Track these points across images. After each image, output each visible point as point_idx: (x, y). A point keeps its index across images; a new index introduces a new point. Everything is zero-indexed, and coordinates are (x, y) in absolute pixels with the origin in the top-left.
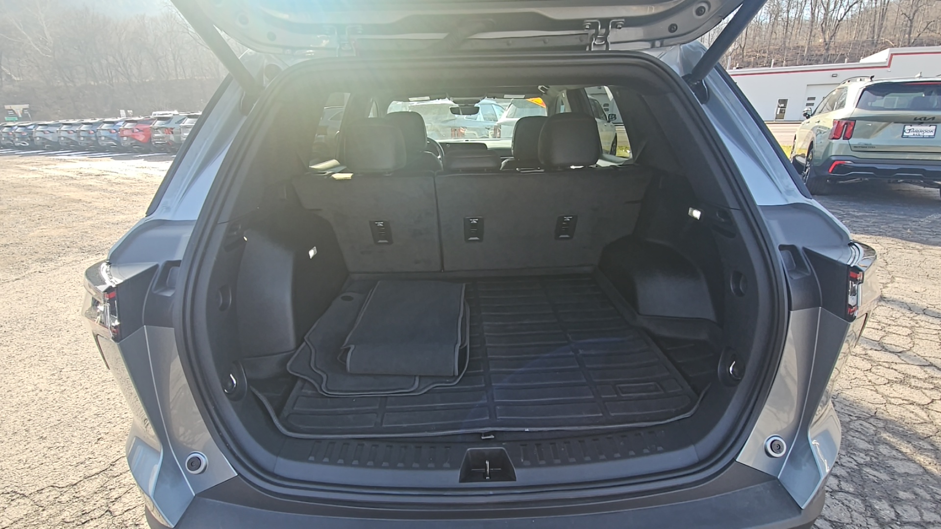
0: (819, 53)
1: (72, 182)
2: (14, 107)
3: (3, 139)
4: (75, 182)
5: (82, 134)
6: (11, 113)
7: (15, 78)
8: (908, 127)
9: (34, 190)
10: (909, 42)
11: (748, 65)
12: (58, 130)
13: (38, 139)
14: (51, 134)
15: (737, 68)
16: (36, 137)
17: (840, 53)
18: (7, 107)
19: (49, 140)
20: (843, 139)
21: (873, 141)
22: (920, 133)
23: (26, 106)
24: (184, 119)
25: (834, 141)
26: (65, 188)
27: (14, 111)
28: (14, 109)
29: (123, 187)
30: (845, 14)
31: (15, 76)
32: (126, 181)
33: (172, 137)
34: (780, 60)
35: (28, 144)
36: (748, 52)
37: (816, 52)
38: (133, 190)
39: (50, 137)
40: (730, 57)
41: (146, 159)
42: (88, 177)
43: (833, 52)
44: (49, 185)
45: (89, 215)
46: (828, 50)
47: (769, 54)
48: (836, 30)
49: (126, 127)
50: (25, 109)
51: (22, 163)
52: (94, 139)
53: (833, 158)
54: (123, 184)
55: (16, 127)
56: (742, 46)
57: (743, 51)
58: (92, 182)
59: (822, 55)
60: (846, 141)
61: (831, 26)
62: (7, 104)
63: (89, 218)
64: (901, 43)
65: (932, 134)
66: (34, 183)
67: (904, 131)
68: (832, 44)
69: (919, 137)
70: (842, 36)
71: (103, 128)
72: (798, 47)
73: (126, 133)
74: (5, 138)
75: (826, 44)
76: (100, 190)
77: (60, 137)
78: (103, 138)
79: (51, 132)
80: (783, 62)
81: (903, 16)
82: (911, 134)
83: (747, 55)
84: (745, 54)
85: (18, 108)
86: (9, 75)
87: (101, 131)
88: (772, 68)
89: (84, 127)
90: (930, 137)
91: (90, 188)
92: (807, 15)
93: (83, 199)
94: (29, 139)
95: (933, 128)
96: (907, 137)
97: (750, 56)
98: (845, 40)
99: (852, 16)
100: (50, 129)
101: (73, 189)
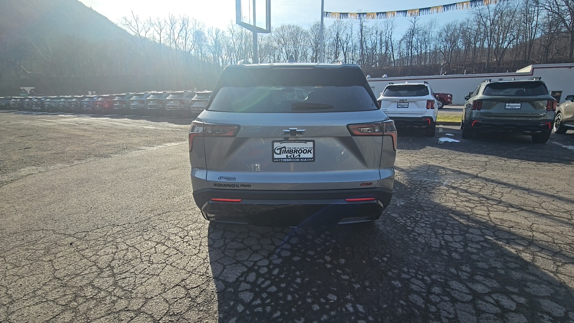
0: (494, 67)
1: (75, 127)
2: (26, 88)
3: (25, 105)
4: (76, 127)
5: (72, 103)
6: (23, 91)
7: (28, 72)
8: (507, 104)
9: (56, 130)
10: (547, 61)
11: (453, 73)
12: (59, 101)
13: (47, 105)
14: (54, 103)
15: (445, 75)
16: (46, 105)
17: (506, 67)
18: (22, 88)
19: (53, 106)
20: (477, 110)
21: (491, 111)
22: (514, 107)
23: (33, 88)
24: (133, 96)
25: (473, 111)
26: (72, 130)
27: (25, 90)
28: (26, 90)
29: (103, 130)
30: (508, 45)
31: (29, 71)
32: (104, 127)
33: (124, 106)
34: (472, 70)
35: (40, 108)
36: (453, 66)
37: (492, 66)
38: (109, 131)
39: (53, 105)
40: (442, 68)
41: (109, 117)
42: (82, 125)
43: (502, 66)
44: (63, 128)
45: (92, 142)
46: (499, 65)
47: (465, 67)
48: (503, 54)
49: (99, 100)
50: (33, 89)
51: (41, 118)
52: (79, 106)
53: (473, 119)
54: (103, 128)
55: (34, 99)
56: (449, 62)
57: (450, 65)
58: (86, 127)
59: (495, 68)
60: (478, 111)
61: (500, 52)
62: (22, 87)
63: (93, 143)
64: (542, 62)
65: (519, 107)
66: (54, 127)
67: (506, 106)
68: (501, 62)
69: (513, 109)
70: (507, 57)
71: (85, 100)
72: (482, 63)
73: (98, 103)
74: (26, 104)
75: (498, 62)
76: (91, 131)
77: (60, 105)
78: (85, 106)
79: (54, 102)
80: (473, 71)
81: (543, 47)
82: (509, 107)
83: (452, 67)
84: (451, 67)
85: (28, 89)
86: (24, 70)
87: (84, 102)
88: (465, 75)
89: (74, 100)
90: (518, 109)
91: (85, 130)
92: (486, 45)
93: (85, 135)
94: (41, 106)
95: (520, 104)
96: (508, 109)
97: (454, 68)
98: (509, 60)
99: (513, 46)
100: (54, 100)
101: (77, 130)
